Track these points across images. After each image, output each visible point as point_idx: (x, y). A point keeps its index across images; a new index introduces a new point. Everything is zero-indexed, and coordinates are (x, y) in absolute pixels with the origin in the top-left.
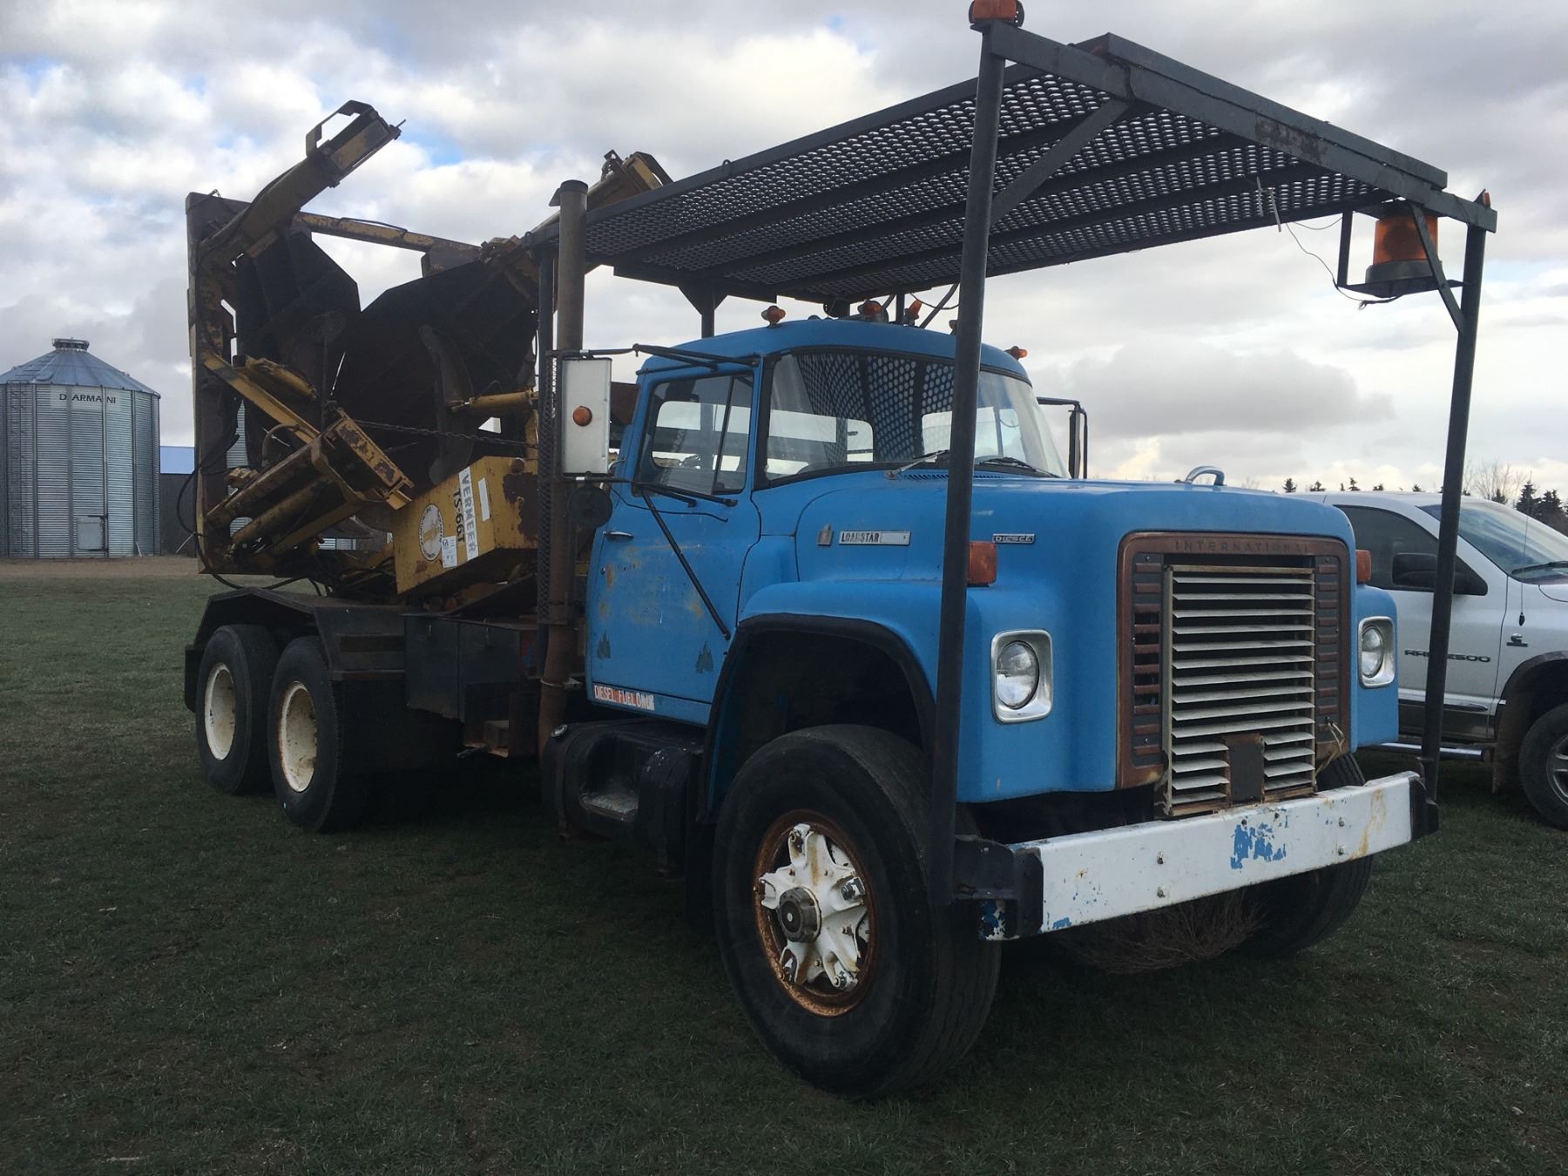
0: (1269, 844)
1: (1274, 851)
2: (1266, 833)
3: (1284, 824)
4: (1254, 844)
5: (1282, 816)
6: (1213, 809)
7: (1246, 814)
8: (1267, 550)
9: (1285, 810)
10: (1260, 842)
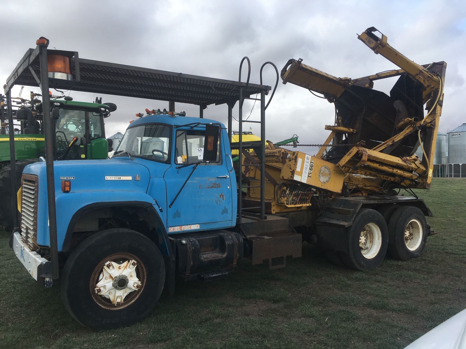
7: (22, 245)
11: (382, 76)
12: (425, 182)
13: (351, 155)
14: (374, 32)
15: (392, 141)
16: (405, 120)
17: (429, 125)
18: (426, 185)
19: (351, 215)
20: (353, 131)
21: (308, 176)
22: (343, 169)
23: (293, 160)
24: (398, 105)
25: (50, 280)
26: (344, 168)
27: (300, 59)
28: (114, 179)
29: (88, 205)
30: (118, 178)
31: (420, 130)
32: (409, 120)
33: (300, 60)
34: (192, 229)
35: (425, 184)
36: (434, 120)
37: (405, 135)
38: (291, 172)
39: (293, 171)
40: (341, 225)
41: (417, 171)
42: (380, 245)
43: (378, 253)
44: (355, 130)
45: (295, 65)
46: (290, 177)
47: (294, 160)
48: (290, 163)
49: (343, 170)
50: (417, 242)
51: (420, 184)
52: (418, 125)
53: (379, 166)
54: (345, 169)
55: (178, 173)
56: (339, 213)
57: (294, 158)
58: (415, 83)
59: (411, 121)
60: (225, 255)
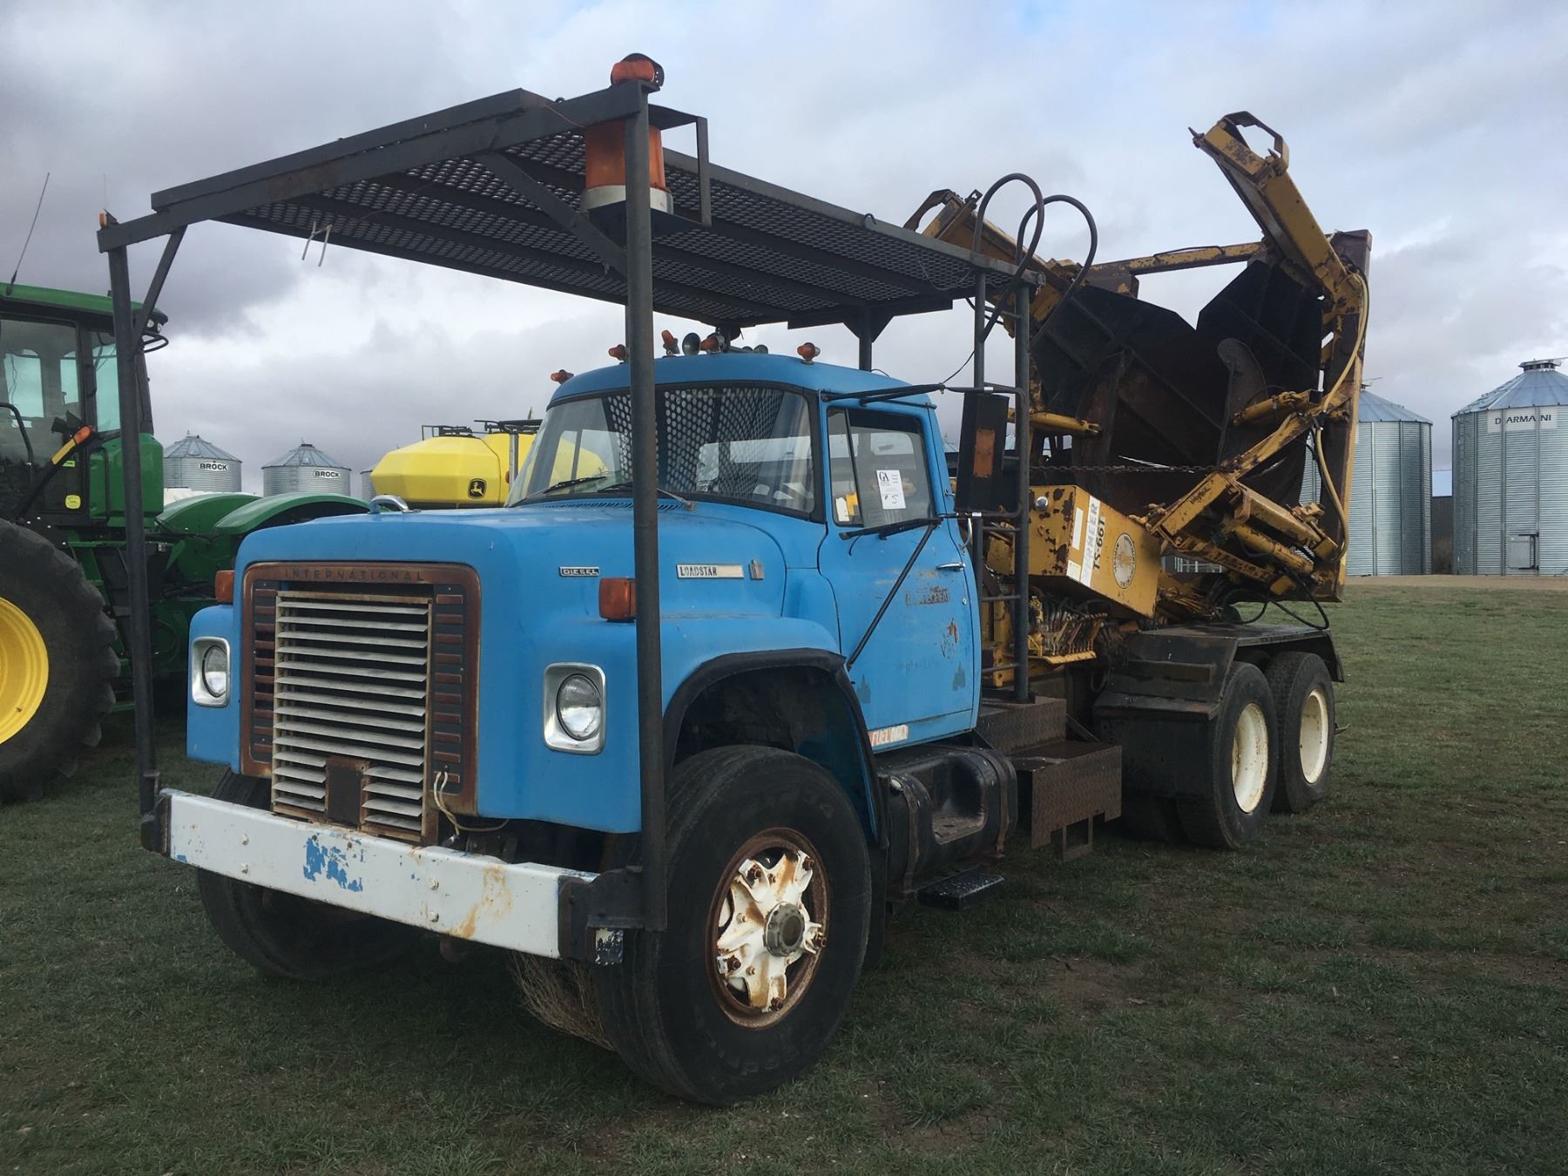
0: (343, 870)
1: (350, 880)
2: (339, 858)
3: (359, 857)
4: (327, 863)
5: (356, 848)
6: (310, 818)
7: (319, 831)
8: (372, 578)
9: (360, 843)
10: (333, 865)
11: (1172, 261)
12: (1333, 580)
13: (1203, 498)
14: (1245, 126)
15: (1252, 460)
16: (1281, 396)
17: (1340, 413)
18: (1335, 588)
19: (1211, 683)
20: (1090, 427)
21: (1095, 565)
22: (1178, 542)
23: (1057, 514)
24: (1230, 351)
25: (616, 937)
26: (1179, 538)
27: (976, 191)
28: (700, 576)
29: (704, 665)
30: (710, 570)
31: (1322, 429)
32: (1294, 398)
33: (974, 196)
34: (892, 741)
35: (1333, 586)
36: (1349, 399)
37: (1283, 442)
38: (1054, 551)
39: (1059, 549)
40: (1189, 713)
41: (1318, 547)
42: (1264, 769)
43: (1263, 793)
44: (1096, 425)
45: (959, 211)
46: (1049, 569)
47: (1060, 516)
48: (1046, 523)
49: (1179, 545)
50: (1317, 758)
51: (1318, 588)
52: (1314, 413)
53: (1252, 533)
54: (1182, 542)
55: (850, 554)
56: (1168, 678)
57: (1061, 509)
58: (1303, 290)
59: (1297, 399)
60: (980, 823)
